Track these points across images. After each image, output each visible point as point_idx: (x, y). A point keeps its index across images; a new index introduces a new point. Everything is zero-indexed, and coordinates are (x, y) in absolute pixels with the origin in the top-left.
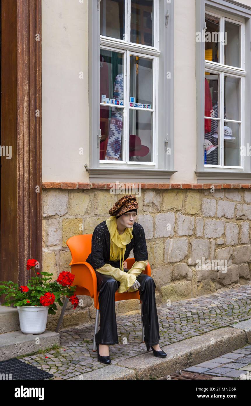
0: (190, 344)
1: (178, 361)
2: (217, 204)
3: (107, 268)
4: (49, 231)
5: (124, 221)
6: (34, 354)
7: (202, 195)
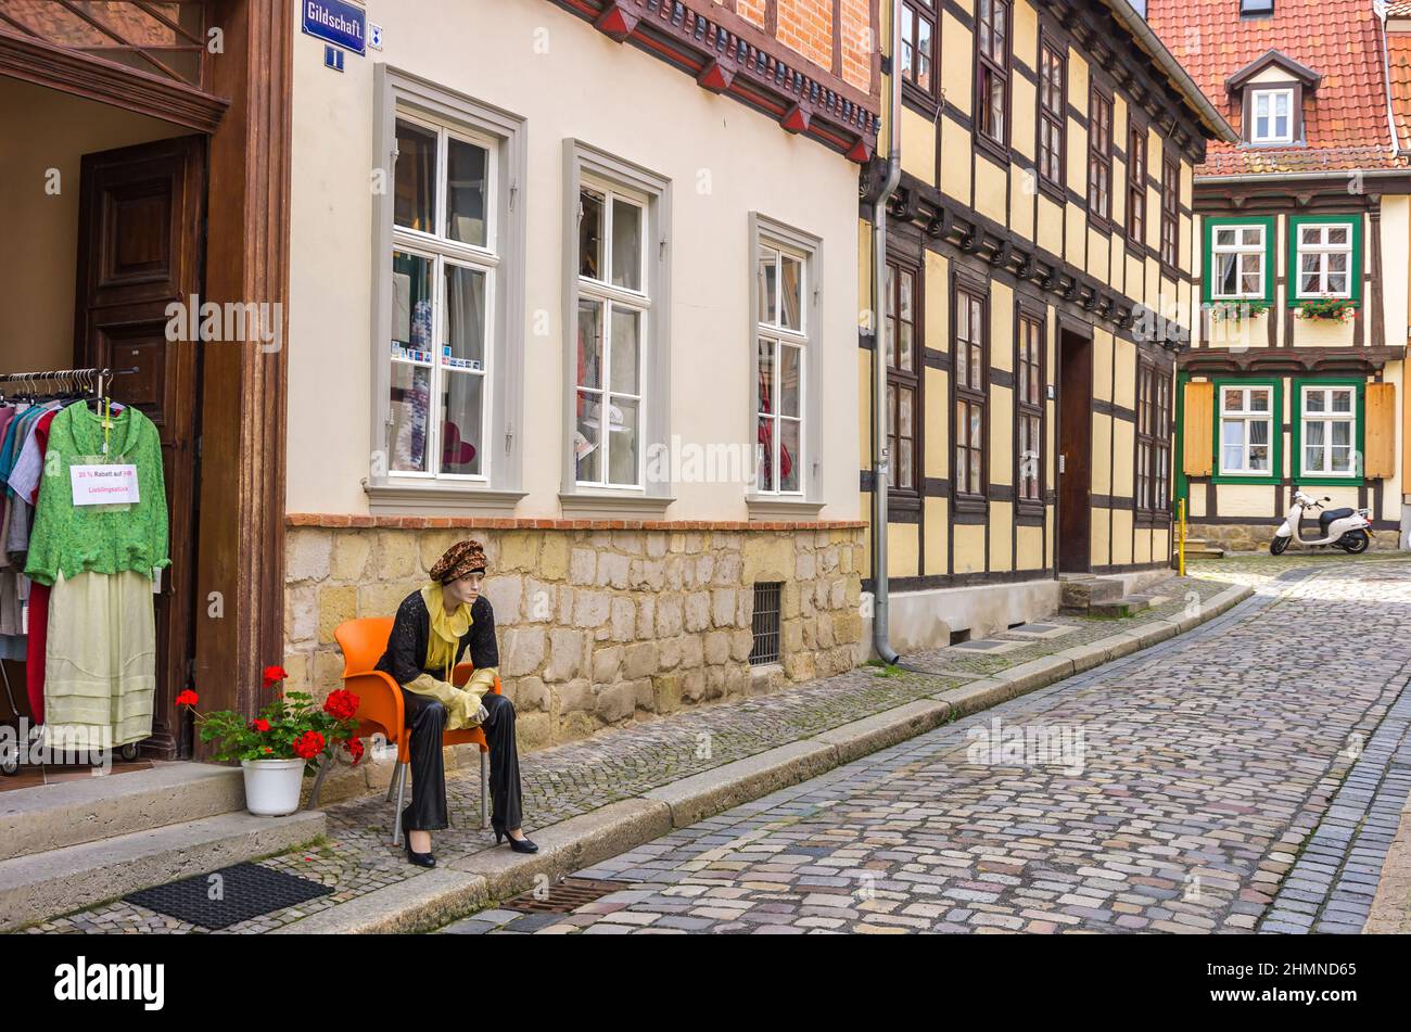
0: (573, 830)
1: (558, 861)
2: (597, 560)
3: (423, 681)
4: (296, 612)
5: (459, 591)
6: (281, 853)
7: (572, 542)
